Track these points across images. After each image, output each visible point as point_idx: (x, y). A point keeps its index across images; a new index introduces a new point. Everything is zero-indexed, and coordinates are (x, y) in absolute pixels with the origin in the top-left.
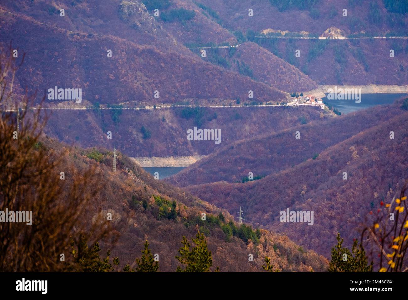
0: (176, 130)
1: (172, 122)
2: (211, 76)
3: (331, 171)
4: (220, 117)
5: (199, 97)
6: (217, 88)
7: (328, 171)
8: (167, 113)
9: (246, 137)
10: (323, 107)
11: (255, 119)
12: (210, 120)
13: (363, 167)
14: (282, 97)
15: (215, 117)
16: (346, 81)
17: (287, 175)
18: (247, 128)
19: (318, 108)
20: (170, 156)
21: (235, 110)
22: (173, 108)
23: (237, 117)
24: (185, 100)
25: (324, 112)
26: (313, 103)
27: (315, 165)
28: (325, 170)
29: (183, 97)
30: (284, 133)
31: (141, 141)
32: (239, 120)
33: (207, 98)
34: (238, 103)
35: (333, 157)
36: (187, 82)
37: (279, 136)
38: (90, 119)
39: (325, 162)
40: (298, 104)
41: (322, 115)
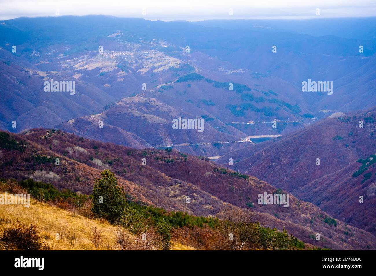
0: (213, 150)
1: (211, 147)
2: (221, 135)
3: (258, 159)
4: (224, 145)
5: (218, 140)
6: (222, 138)
7: (257, 159)
8: (210, 145)
9: (231, 151)
10: (251, 142)
11: (233, 146)
12: (221, 146)
13: (266, 157)
14: (240, 139)
15: (223, 146)
16: (255, 134)
17: (246, 160)
18: (231, 148)
19: (249, 142)
20: (211, 156)
21: (228, 143)
22: (211, 144)
23: (229, 145)
24: (215, 142)
25: (251, 143)
26: (248, 141)
27: (253, 157)
28: (256, 158)
29: (214, 141)
30: (242, 149)
31: (204, 153)
32: (229, 146)
33: (220, 140)
34: (228, 142)
35: (258, 155)
36: (214, 137)
37: (241, 150)
38: (190, 148)
39: (256, 156)
40: (244, 141)
41: (251, 144)
